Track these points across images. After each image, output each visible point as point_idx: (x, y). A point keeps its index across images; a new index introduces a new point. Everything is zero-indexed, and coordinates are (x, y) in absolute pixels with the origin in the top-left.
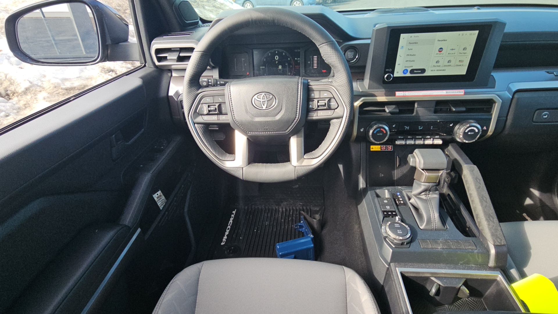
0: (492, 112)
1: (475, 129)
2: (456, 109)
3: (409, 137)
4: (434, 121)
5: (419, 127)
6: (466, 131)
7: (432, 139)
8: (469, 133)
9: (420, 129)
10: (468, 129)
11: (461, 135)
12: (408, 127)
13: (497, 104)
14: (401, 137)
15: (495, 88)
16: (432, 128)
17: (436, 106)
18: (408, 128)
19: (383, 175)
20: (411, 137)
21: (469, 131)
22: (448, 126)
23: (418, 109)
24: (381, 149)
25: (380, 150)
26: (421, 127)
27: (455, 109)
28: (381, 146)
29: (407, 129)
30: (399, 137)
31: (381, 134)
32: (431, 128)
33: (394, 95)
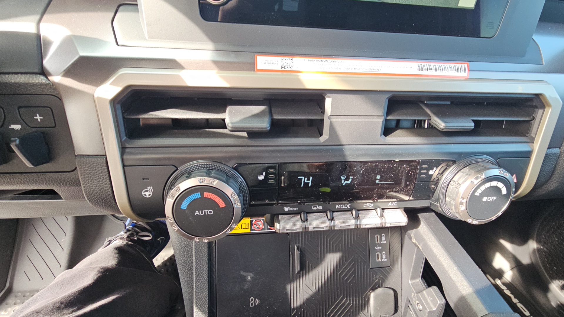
0: (533, 135)
1: (500, 185)
2: (448, 125)
3: (315, 208)
4: (384, 159)
5: (343, 178)
6: (477, 194)
7: (379, 210)
8: (485, 199)
9: (344, 183)
10: (483, 188)
11: (461, 203)
12: (308, 179)
13: (549, 112)
14: (292, 209)
15: (544, 63)
16: (380, 180)
17: (389, 111)
18: (310, 182)
19: (258, 302)
20: (321, 208)
21: (483, 194)
22: (423, 174)
23: (334, 119)
24: (251, 230)
25: (248, 231)
26: (347, 179)
27: (445, 122)
28: (251, 221)
29: (306, 184)
30: (286, 209)
31: (210, 212)
32: (377, 182)
33: (252, 66)
